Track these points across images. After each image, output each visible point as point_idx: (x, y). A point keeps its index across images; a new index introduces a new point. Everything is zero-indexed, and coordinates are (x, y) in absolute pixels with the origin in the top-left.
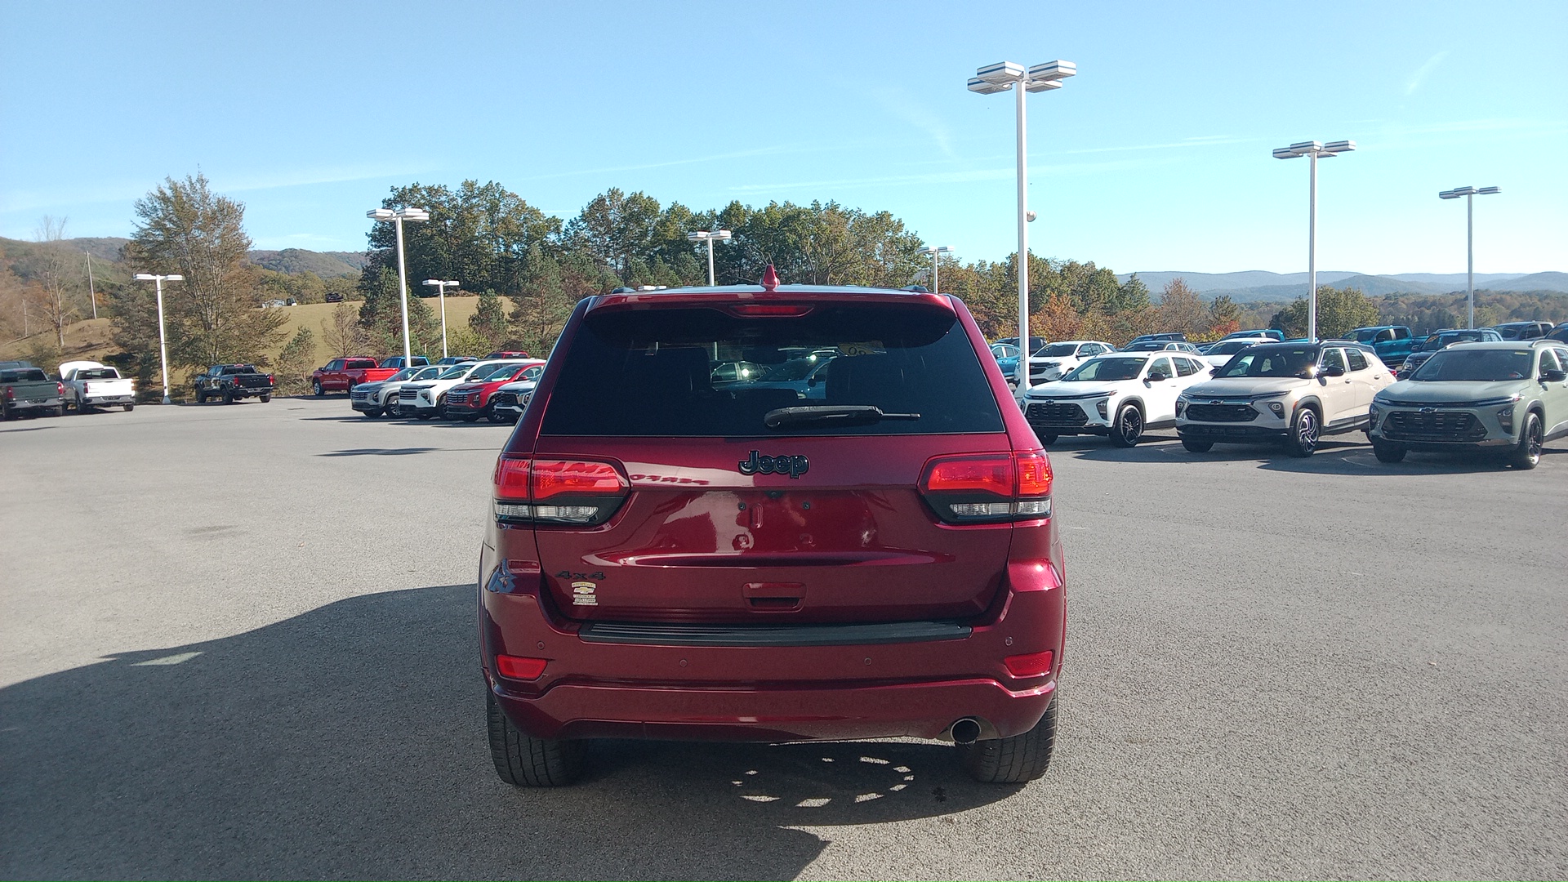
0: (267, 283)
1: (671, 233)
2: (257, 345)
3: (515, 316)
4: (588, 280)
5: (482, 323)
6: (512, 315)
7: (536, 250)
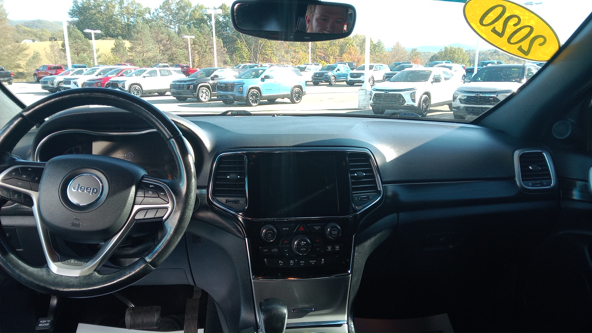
0: (26, 33)
1: (197, 16)
2: (16, 59)
3: (131, 49)
4: (162, 33)
5: (117, 51)
6: (130, 48)
7: (140, 20)
